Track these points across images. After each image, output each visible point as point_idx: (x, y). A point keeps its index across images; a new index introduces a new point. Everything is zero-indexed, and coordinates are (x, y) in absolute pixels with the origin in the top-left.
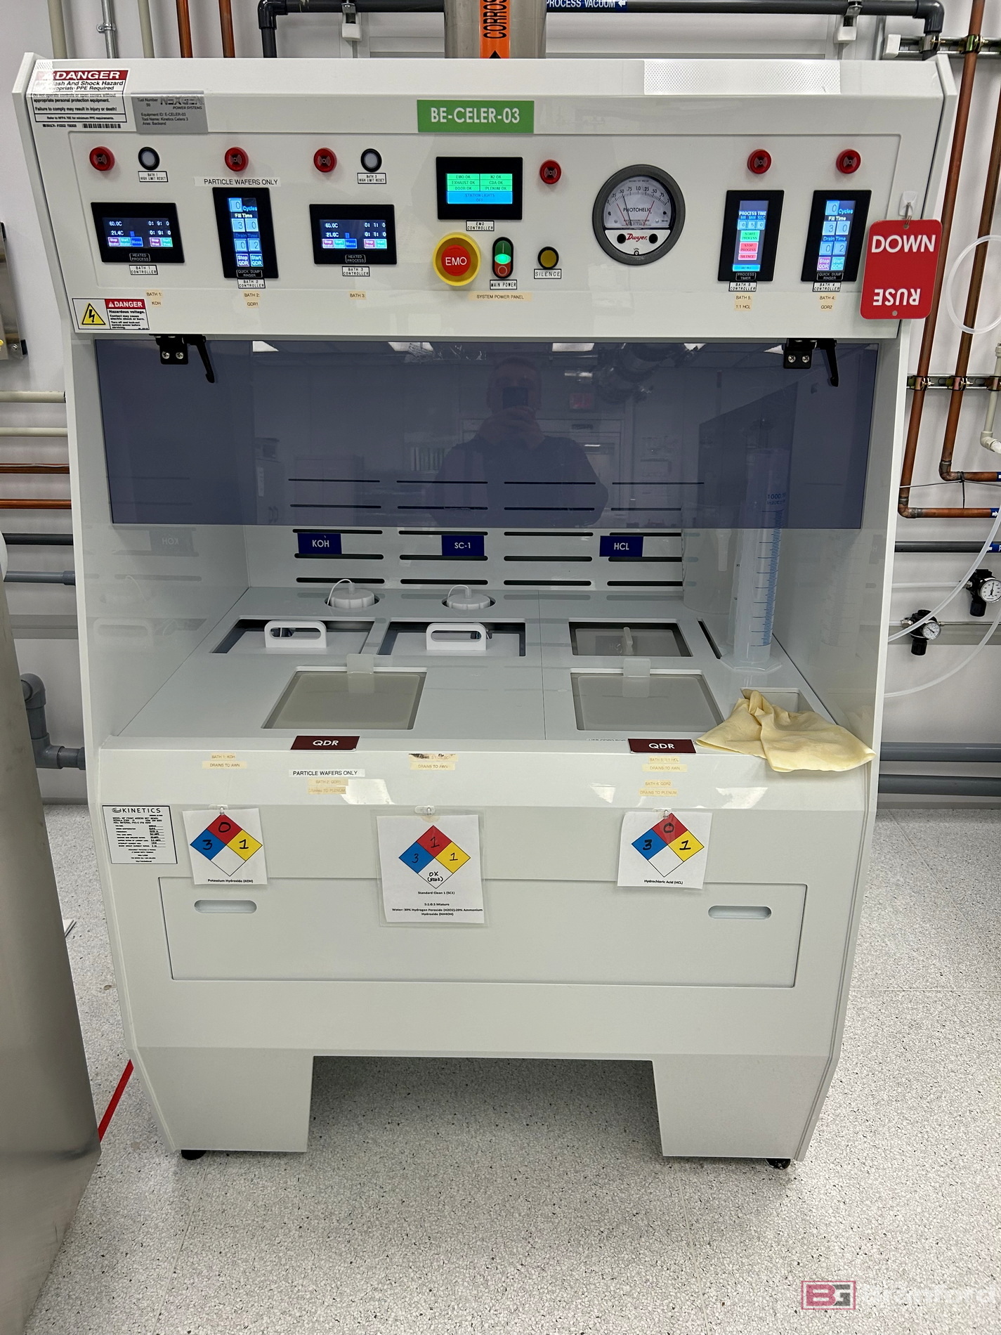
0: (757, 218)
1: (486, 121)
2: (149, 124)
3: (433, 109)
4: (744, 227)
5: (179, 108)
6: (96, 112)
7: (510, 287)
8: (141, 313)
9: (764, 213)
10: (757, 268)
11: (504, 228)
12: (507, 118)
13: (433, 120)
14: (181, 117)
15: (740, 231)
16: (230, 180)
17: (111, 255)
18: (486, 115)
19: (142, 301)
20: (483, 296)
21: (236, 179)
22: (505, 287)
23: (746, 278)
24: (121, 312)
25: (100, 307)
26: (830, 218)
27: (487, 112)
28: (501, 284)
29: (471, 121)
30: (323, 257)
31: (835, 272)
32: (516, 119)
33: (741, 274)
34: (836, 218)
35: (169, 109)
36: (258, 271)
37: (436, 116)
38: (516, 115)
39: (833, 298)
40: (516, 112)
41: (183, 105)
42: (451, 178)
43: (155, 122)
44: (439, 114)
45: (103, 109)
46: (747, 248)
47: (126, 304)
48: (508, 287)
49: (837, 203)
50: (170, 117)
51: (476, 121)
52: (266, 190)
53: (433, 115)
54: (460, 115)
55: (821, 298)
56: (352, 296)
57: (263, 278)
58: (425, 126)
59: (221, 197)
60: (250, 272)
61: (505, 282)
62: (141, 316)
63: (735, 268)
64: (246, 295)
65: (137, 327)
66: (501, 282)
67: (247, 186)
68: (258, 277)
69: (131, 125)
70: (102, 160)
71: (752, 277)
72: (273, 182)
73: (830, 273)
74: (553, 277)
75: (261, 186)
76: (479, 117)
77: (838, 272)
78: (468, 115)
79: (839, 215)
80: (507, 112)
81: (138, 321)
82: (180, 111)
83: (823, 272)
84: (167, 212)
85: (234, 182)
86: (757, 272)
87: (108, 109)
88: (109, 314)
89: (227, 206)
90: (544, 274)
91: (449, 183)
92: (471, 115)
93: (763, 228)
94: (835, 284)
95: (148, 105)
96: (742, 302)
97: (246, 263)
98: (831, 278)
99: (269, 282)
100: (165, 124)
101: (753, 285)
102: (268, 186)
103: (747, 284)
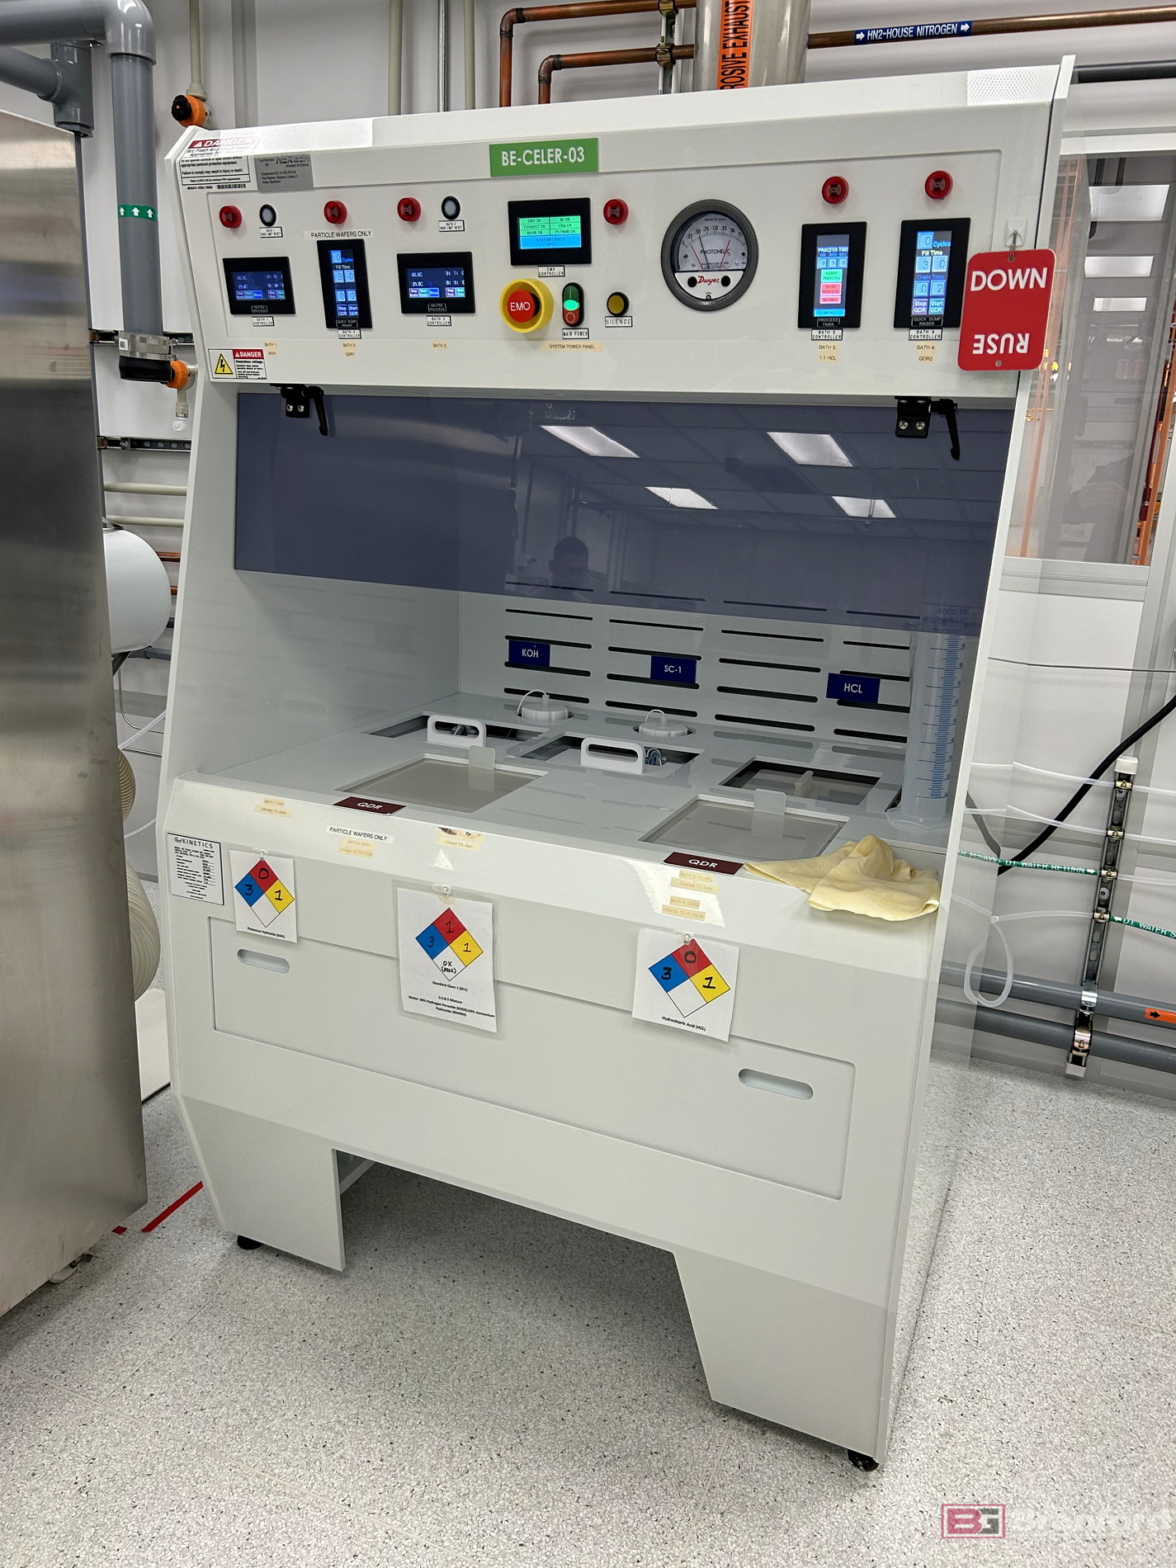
0: (838, 255)
1: (552, 162)
2: (267, 182)
3: (504, 153)
4: (825, 266)
5: (291, 166)
6: (227, 174)
7: (582, 337)
8: (260, 362)
9: (846, 249)
10: (841, 313)
11: (574, 273)
12: (572, 158)
13: (504, 164)
14: (292, 174)
15: (820, 270)
16: (331, 232)
17: (239, 308)
18: (552, 155)
19: (261, 351)
20: (556, 346)
21: (338, 231)
22: (576, 336)
23: (829, 324)
24: (245, 362)
25: (228, 357)
26: (923, 252)
27: (553, 153)
28: (573, 334)
29: (539, 163)
30: (410, 306)
31: (933, 316)
32: (581, 158)
33: (823, 320)
34: (930, 253)
35: (282, 167)
36: (354, 321)
37: (507, 159)
38: (581, 154)
39: (933, 348)
40: (580, 151)
41: (294, 163)
42: (523, 222)
43: (272, 180)
44: (509, 158)
45: (232, 171)
46: (830, 289)
47: (249, 354)
48: (580, 337)
49: (930, 235)
50: (284, 175)
51: (544, 162)
52: (361, 242)
53: (504, 158)
54: (529, 157)
55: (919, 348)
56: (435, 346)
57: (359, 328)
58: (498, 171)
59: (324, 248)
60: (347, 323)
61: (577, 331)
62: (261, 366)
63: (817, 313)
64: (345, 345)
65: (257, 377)
66: (573, 331)
67: (346, 238)
68: (354, 327)
69: (253, 185)
70: (231, 218)
71: (836, 323)
72: (367, 234)
73: (927, 318)
74: (624, 325)
75: (358, 238)
76: (546, 159)
77: (937, 316)
78: (536, 156)
79: (934, 248)
80: (572, 151)
81: (257, 370)
82: (292, 169)
83: (918, 316)
84: (280, 265)
85: (335, 235)
86: (841, 318)
87: (236, 171)
88: (237, 363)
89: (329, 258)
90: (614, 322)
91: (521, 227)
92: (539, 156)
93: (846, 266)
94: (935, 331)
95: (267, 165)
96: (827, 352)
97: (345, 313)
98: (929, 324)
99: (365, 332)
100: (279, 182)
101: (838, 332)
102: (363, 237)
103: (831, 331)
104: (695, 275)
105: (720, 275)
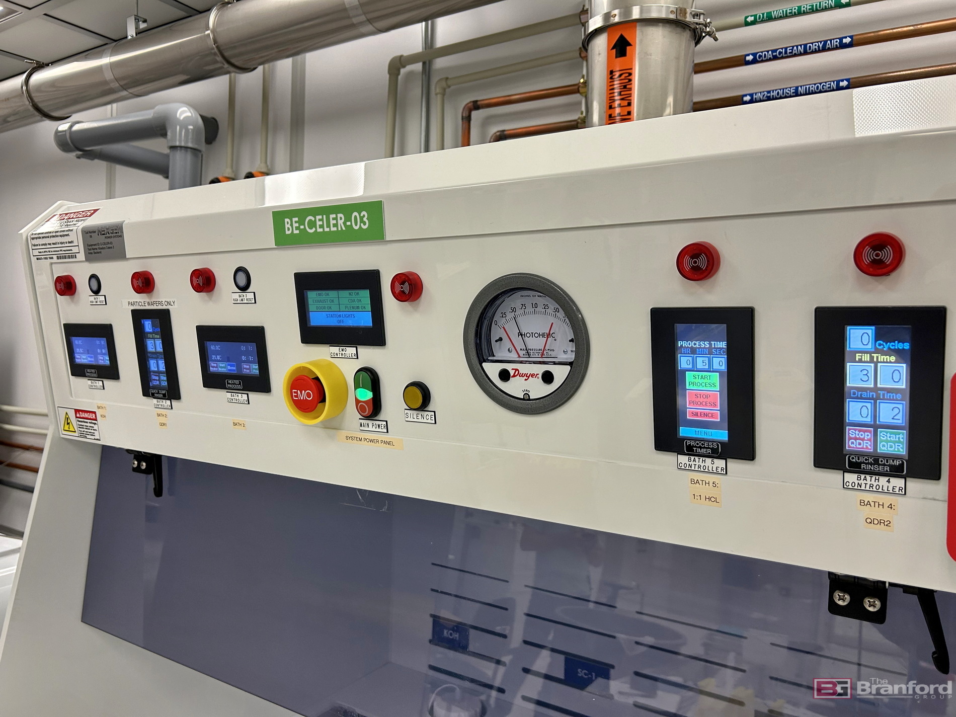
0: (710, 353)
1: (335, 229)
3: (287, 220)
4: (690, 366)
5: (109, 237)
6: (63, 245)
7: (380, 430)
8: (95, 424)
9: (723, 345)
10: (722, 435)
12: (356, 225)
13: (288, 232)
15: (684, 371)
18: (335, 222)
19: (94, 413)
20: (352, 438)
21: (148, 300)
22: (374, 429)
23: (703, 451)
24: (84, 422)
25: (72, 414)
26: (858, 357)
28: (370, 425)
31: (887, 457)
32: (365, 224)
33: (692, 443)
34: (872, 358)
35: (102, 239)
37: (291, 227)
38: (365, 219)
39: (890, 506)
40: (364, 216)
41: (111, 235)
46: (702, 400)
47: (86, 415)
48: (377, 430)
50: (104, 246)
51: (327, 230)
52: (168, 311)
53: (287, 226)
55: (862, 503)
56: (235, 424)
57: (170, 399)
58: (283, 241)
59: (138, 316)
60: (158, 393)
61: (375, 422)
62: (96, 427)
63: (684, 432)
64: (159, 415)
65: (93, 437)
66: (370, 422)
67: (155, 307)
71: (714, 451)
72: (172, 304)
73: (876, 459)
74: (425, 421)
75: (164, 307)
76: (328, 226)
77: (895, 457)
78: (319, 223)
79: (877, 351)
80: (356, 217)
81: (92, 431)
82: (109, 240)
83: (859, 454)
85: (147, 305)
86: (723, 444)
87: (69, 242)
88: (78, 423)
89: (142, 327)
90: (415, 417)
91: (310, 301)
93: (724, 367)
94: (892, 479)
95: (91, 236)
96: (705, 490)
97: (158, 383)
98: (875, 468)
99: (175, 403)
100: (101, 252)
101: (720, 463)
102: (168, 307)
103: (708, 460)
104: (509, 367)
105: (540, 369)
